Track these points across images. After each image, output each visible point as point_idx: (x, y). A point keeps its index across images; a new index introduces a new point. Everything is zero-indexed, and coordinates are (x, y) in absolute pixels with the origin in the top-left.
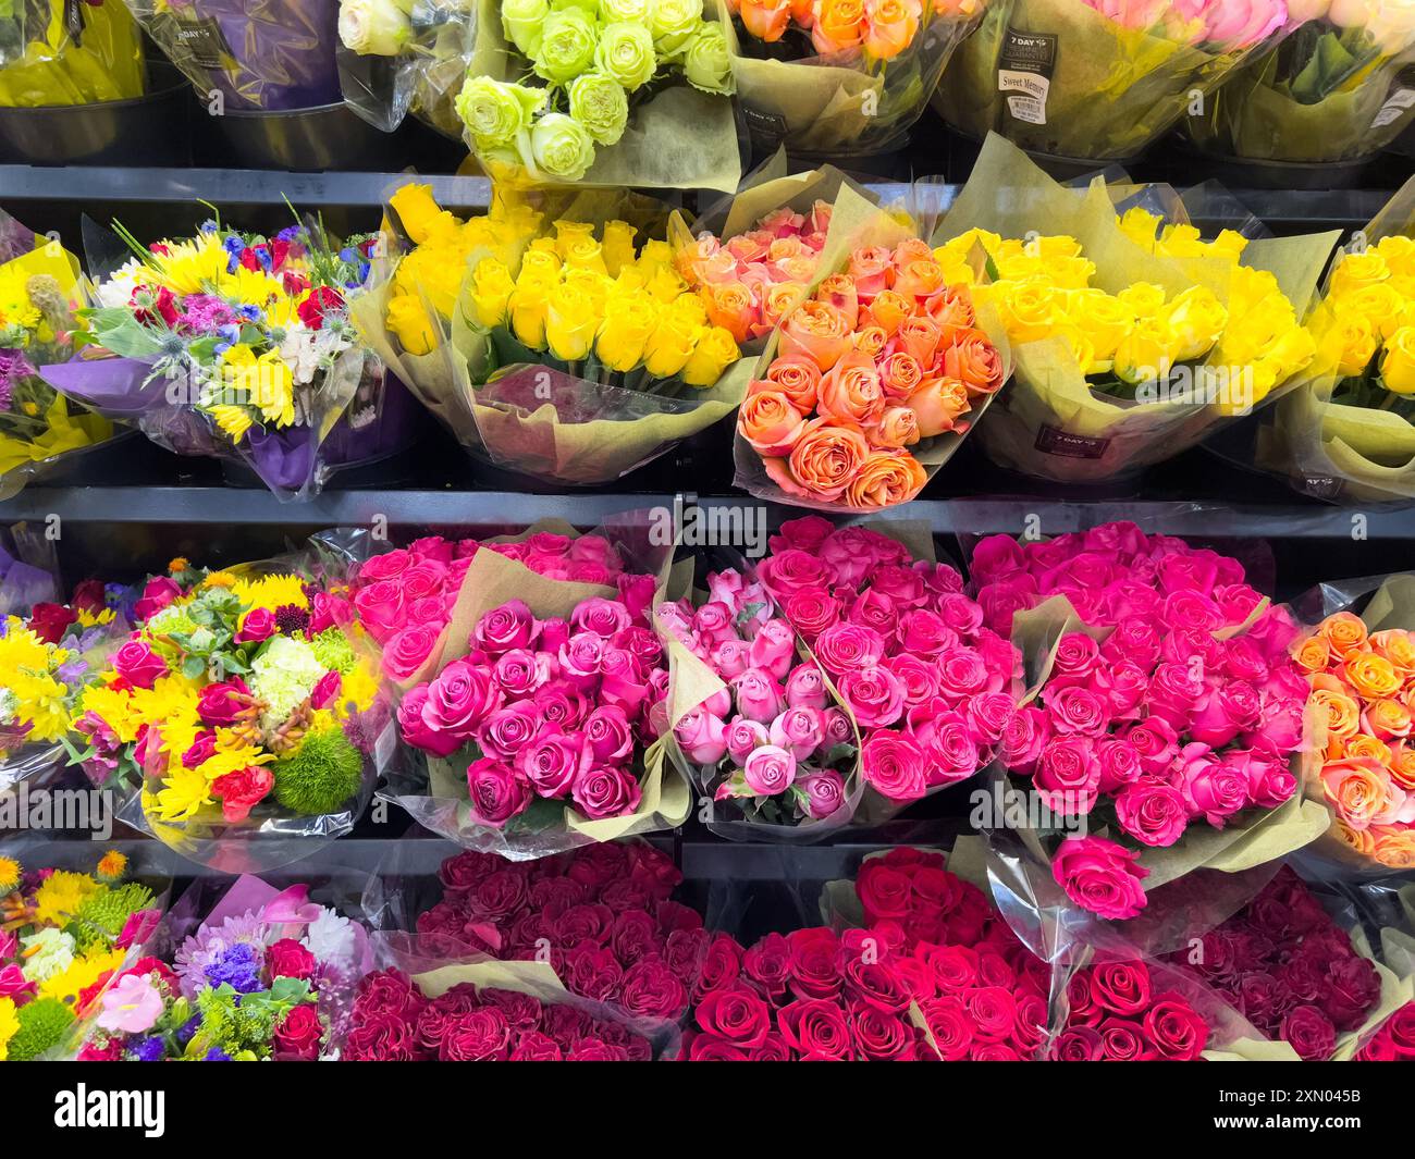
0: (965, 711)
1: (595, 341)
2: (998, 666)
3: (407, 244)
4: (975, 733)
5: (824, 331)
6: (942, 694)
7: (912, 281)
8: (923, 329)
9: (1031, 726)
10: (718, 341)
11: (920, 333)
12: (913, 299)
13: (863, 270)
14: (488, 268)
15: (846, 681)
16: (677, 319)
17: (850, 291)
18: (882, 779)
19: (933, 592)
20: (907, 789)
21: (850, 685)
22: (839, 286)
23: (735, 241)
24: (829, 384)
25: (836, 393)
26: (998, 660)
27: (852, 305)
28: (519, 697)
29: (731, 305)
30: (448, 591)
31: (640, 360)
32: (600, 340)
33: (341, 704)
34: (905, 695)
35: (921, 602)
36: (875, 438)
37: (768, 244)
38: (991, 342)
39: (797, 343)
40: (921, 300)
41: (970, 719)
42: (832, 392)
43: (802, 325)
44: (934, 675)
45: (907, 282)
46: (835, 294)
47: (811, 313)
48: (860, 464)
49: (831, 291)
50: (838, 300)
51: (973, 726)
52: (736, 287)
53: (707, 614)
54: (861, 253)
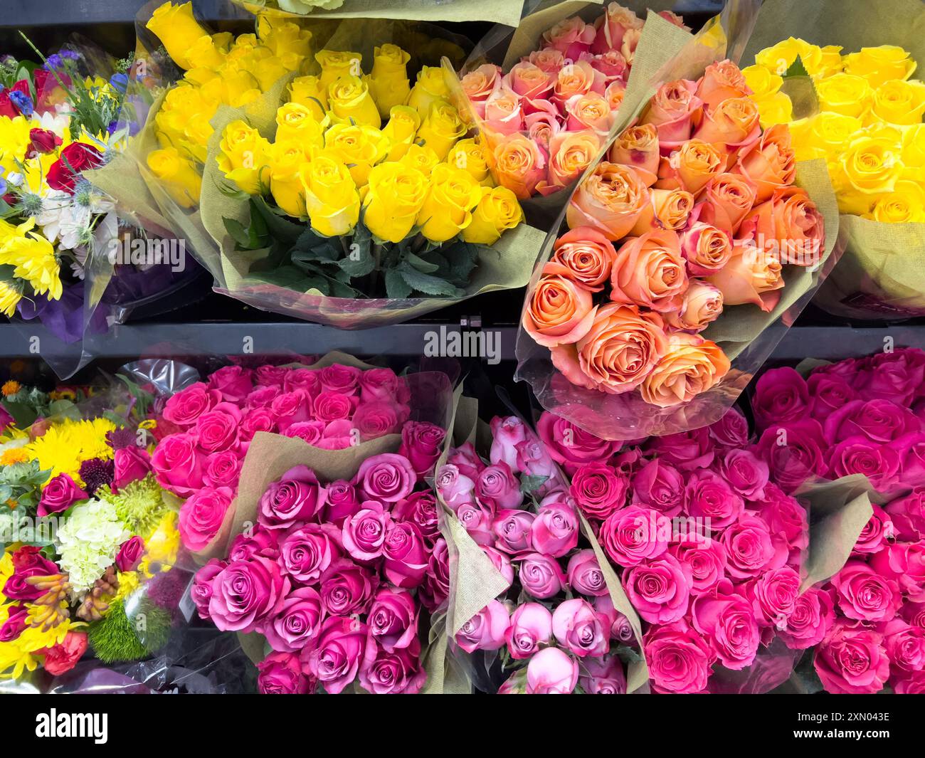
0: (751, 597)
1: (362, 213)
2: (783, 534)
3: (172, 72)
4: (759, 620)
5: (623, 205)
6: (727, 573)
7: (723, 127)
8: (735, 191)
9: (818, 611)
10: (500, 203)
11: (732, 196)
12: (724, 148)
13: (668, 113)
14: (236, 134)
15: (632, 576)
16: (452, 184)
17: (652, 144)
18: (666, 674)
19: (719, 446)
20: (690, 685)
21: (636, 580)
22: (640, 142)
23: (518, 69)
24: (625, 263)
25: (634, 275)
26: (784, 527)
27: (654, 159)
28: (303, 584)
29: (514, 164)
30: (242, 439)
31: (415, 227)
32: (368, 212)
33: (144, 565)
34: (691, 583)
35: (706, 461)
36: (675, 321)
37: (556, 69)
38: (814, 205)
39: (590, 218)
40: (732, 149)
41: (756, 605)
42: (628, 272)
43: (597, 197)
44: (719, 555)
45: (715, 127)
46: (634, 151)
47: (607, 180)
48: (658, 357)
49: (630, 147)
50: (638, 157)
51: (759, 615)
52: (519, 142)
53: (490, 477)
54: (664, 91)
